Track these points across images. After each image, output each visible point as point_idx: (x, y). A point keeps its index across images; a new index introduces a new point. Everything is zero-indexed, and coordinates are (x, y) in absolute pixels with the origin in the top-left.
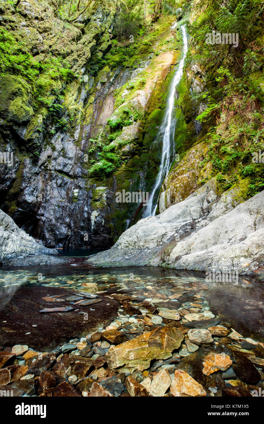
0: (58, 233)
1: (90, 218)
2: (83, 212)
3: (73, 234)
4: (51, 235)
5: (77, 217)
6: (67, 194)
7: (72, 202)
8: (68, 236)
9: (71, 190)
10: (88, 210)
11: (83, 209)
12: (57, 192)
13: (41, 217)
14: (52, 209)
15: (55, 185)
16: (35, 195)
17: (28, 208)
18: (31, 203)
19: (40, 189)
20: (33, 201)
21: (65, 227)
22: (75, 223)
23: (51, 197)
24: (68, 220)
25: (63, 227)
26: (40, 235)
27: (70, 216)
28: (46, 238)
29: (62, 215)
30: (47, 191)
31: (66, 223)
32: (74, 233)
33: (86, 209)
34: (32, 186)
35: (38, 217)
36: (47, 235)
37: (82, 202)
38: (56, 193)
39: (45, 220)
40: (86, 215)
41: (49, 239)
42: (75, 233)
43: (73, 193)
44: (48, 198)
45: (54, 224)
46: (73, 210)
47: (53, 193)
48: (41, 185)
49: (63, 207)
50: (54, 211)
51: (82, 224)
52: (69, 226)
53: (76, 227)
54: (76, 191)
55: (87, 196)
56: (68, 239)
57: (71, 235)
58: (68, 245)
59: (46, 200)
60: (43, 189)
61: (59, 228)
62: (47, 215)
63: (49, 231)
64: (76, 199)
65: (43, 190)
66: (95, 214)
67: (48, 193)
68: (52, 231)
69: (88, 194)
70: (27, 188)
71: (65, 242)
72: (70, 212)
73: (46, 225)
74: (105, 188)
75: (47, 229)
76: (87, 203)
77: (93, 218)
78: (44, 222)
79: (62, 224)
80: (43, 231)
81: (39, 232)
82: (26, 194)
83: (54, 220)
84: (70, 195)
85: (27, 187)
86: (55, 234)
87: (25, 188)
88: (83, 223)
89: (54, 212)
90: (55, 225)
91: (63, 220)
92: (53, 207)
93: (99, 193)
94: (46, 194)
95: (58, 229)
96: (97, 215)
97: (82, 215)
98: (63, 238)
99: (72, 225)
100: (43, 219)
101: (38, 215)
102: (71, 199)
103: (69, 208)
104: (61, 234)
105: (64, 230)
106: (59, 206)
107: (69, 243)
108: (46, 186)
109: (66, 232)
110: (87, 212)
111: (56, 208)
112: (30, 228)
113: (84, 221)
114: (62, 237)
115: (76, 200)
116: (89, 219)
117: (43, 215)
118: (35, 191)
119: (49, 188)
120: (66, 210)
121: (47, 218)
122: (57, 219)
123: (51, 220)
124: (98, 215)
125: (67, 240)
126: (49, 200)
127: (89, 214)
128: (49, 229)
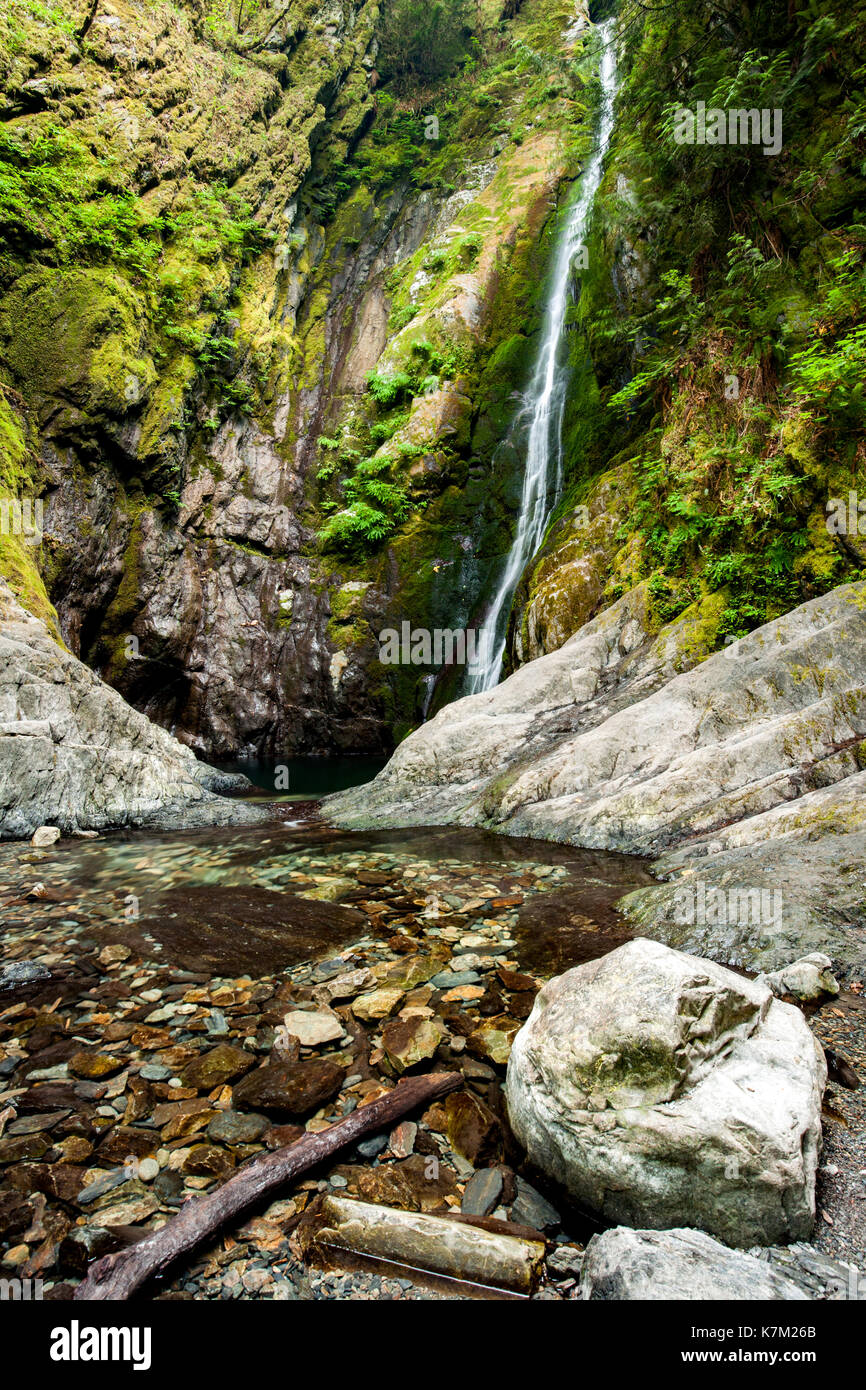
0: (243, 715)
1: (328, 671)
2: (309, 654)
3: (282, 717)
4: (225, 721)
5: (293, 670)
6: (263, 606)
7: (278, 629)
8: (270, 723)
9: (271, 592)
10: (321, 648)
11: (307, 646)
12: (235, 600)
13: (198, 674)
14: (225, 651)
15: (228, 581)
16: (178, 616)
17: (162, 651)
18: (168, 639)
19: (189, 598)
20: (172, 633)
21: (262, 699)
22: (287, 686)
23: (220, 617)
24: (267, 679)
25: (255, 700)
26: (198, 725)
27: (272, 667)
28: (212, 730)
29: (251, 665)
30: (208, 600)
31: (263, 688)
32: (287, 713)
33: (315, 646)
34: (168, 590)
35: (188, 674)
36: (216, 723)
37: (303, 625)
38: (230, 603)
39: (207, 683)
40: (315, 664)
41: (220, 733)
42: (289, 713)
43: (278, 602)
44: (211, 620)
45: (232, 692)
46: (280, 652)
47: (223, 605)
48: (190, 585)
49: (254, 642)
50: (231, 655)
51: (306, 690)
52: (271, 695)
53: (293, 700)
54: (287, 594)
55: (318, 608)
56: (271, 730)
57: (279, 719)
58: (273, 748)
59: (205, 624)
60: (198, 595)
61: (245, 702)
62: (211, 668)
63: (219, 712)
64: (288, 617)
65: (197, 598)
66: (339, 660)
67: (211, 604)
68: (227, 710)
69: (319, 602)
70: (155, 598)
71: (264, 740)
72: (271, 656)
73: (212, 694)
74: (365, 585)
75: (215, 705)
76: (318, 629)
77: (335, 671)
78: (206, 688)
79: (252, 690)
80: (203, 714)
81: (195, 715)
82: (155, 614)
83: (230, 680)
84: (271, 609)
85: (154, 593)
86: (237, 719)
87: (150, 597)
88: (308, 685)
89: (230, 659)
90: (236, 695)
91: (256, 678)
92: (227, 645)
93: (350, 601)
94: (206, 609)
95: (245, 704)
96: (345, 664)
97: (307, 666)
98: (258, 729)
99: (281, 692)
100: (203, 678)
101: (189, 669)
102: (273, 620)
103: (270, 644)
104: (251, 718)
105: (259, 707)
106: (242, 642)
107: (273, 741)
108: (204, 585)
109: (264, 713)
110: (318, 654)
111: (236, 646)
112: (169, 705)
113: (311, 681)
114: (255, 727)
115: (288, 621)
116: (325, 676)
117: (201, 668)
118: (176, 604)
119: (211, 589)
120: (261, 651)
121: (212, 676)
122: (240, 678)
123: (223, 682)
124: (349, 664)
125: (268, 733)
126: (213, 625)
127: (325, 661)
128: (220, 705)
